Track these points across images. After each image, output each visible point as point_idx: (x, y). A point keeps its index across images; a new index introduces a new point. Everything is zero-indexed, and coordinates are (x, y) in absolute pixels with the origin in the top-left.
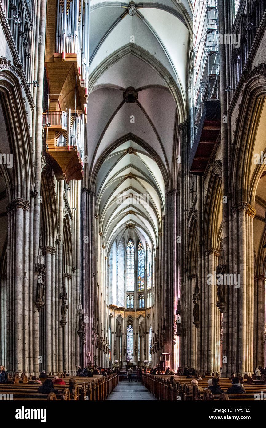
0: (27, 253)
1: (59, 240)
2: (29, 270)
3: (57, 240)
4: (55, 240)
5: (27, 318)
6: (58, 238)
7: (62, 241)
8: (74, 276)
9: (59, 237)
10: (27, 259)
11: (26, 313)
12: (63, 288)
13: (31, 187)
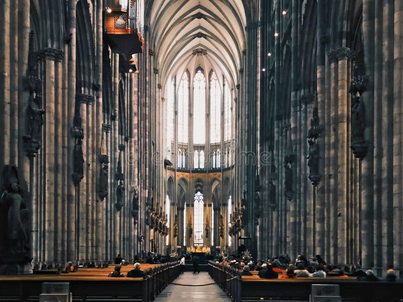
0: (90, 145)
1: (115, 116)
2: (93, 161)
3: (112, 116)
4: (110, 116)
5: (90, 208)
6: (113, 114)
7: (117, 117)
8: (127, 146)
9: (115, 113)
10: (90, 151)
11: (90, 203)
12: (119, 168)
13: (93, 81)
